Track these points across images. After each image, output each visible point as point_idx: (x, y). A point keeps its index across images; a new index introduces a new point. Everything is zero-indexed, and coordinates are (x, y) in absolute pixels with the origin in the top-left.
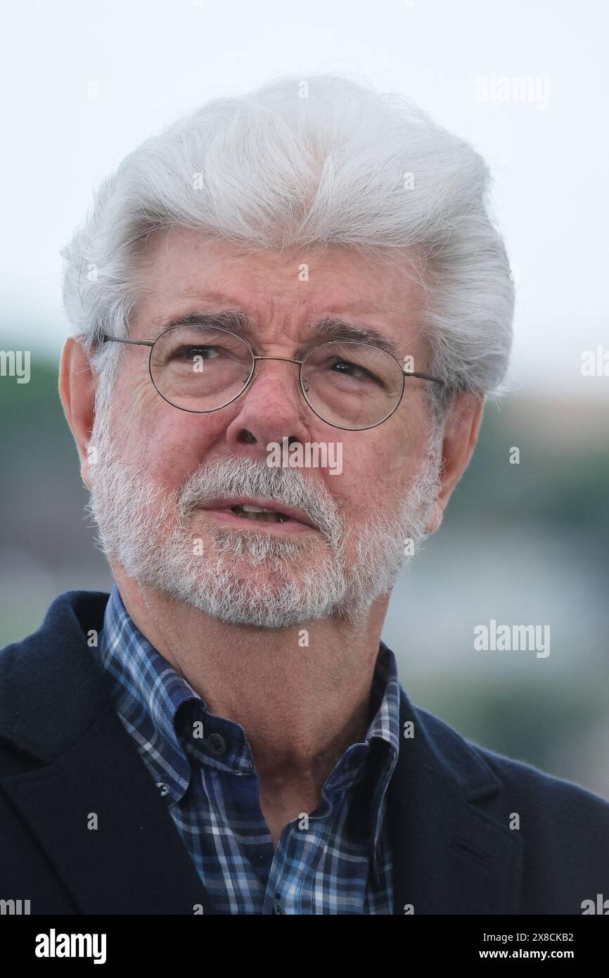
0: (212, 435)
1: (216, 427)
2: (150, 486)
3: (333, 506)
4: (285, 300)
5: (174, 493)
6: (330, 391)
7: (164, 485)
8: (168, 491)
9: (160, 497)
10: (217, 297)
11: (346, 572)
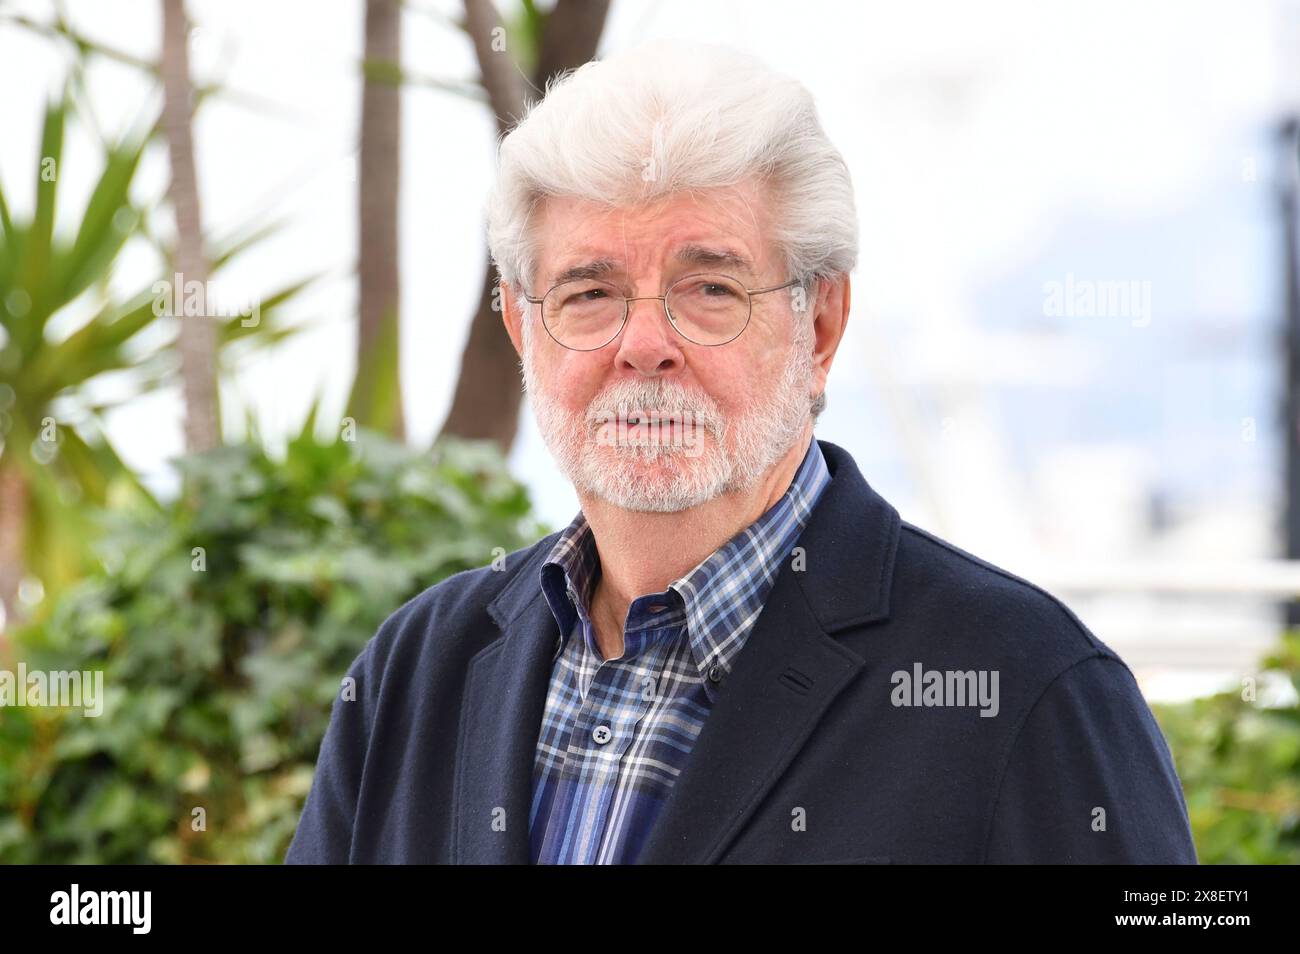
0: (603, 366)
1: (606, 358)
2: (561, 412)
3: (714, 406)
4: (647, 240)
5: (582, 414)
6: (696, 311)
7: (571, 409)
8: (575, 413)
9: (570, 419)
10: (586, 250)
11: (730, 457)
